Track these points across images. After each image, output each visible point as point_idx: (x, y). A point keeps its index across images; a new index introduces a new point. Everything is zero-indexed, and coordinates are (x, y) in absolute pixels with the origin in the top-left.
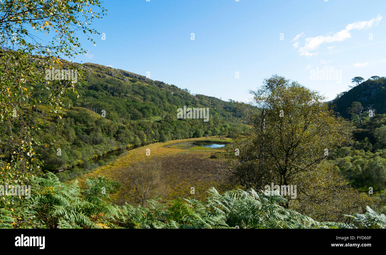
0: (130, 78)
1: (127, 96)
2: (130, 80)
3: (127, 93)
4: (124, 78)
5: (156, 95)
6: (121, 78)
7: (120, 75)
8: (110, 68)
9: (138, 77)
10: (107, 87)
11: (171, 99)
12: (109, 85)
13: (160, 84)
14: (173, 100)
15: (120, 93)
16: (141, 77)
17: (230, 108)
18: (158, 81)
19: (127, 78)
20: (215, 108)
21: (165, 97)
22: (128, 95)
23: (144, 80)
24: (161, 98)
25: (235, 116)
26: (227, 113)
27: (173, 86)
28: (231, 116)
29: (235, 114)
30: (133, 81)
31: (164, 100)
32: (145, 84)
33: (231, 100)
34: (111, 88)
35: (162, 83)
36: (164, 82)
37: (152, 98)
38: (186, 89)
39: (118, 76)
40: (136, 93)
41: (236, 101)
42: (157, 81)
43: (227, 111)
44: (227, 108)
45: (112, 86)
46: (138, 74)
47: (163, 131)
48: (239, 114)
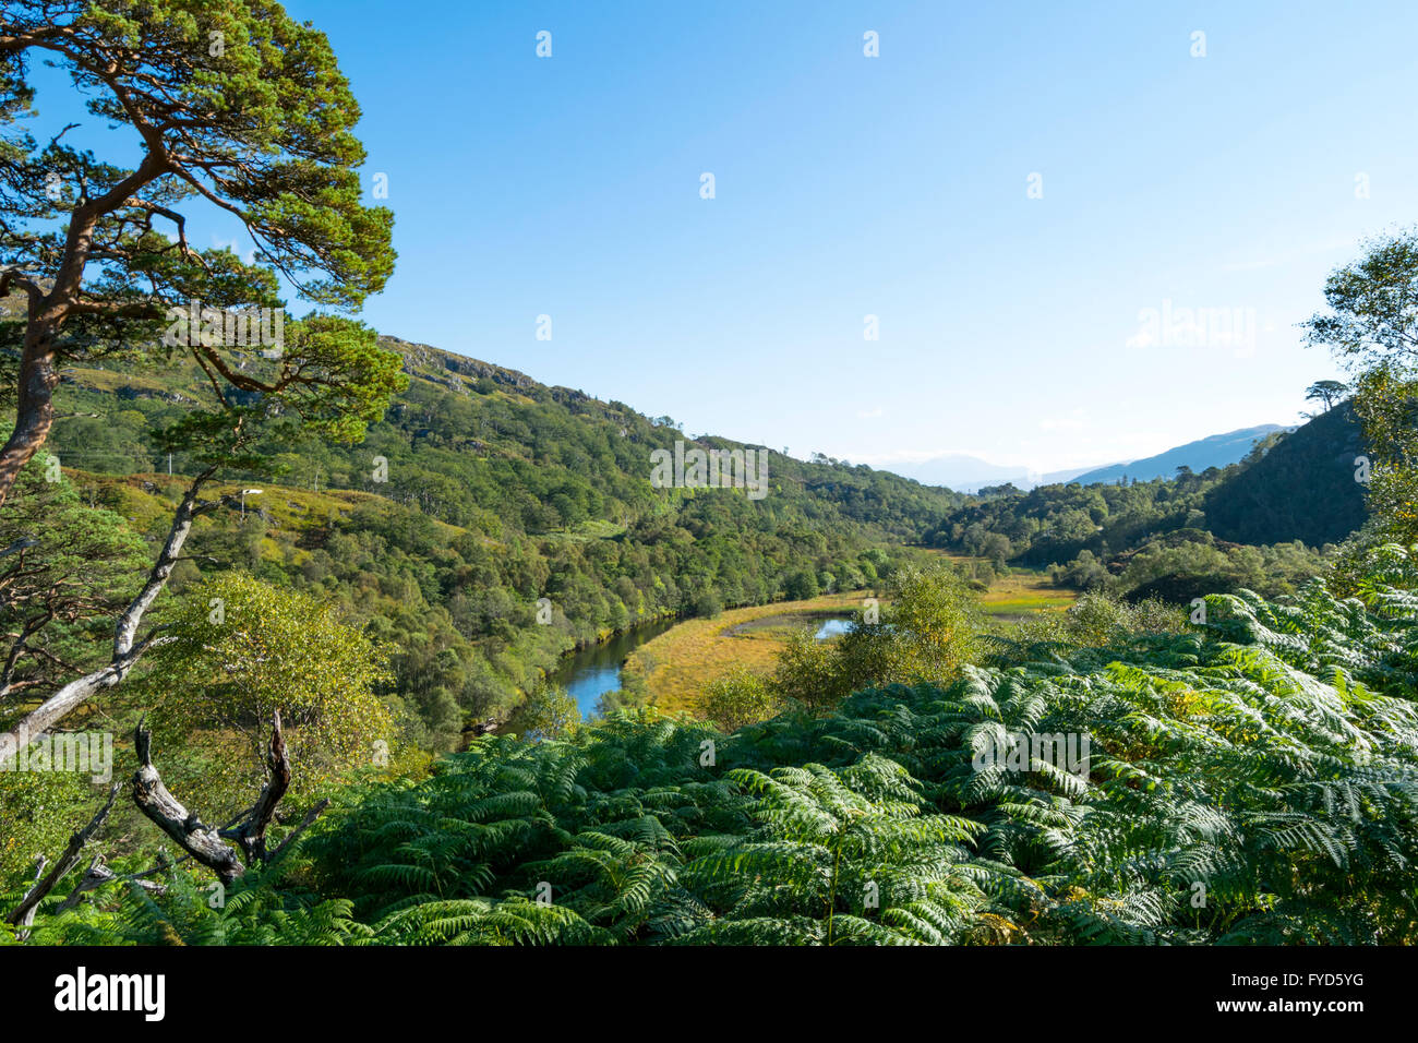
0: (467, 379)
1: (475, 447)
2: (470, 386)
3: (471, 434)
4: (447, 376)
5: (574, 440)
6: (440, 377)
7: (434, 364)
8: (397, 340)
9: (490, 373)
10: (399, 411)
11: (627, 455)
12: (406, 406)
13: (573, 401)
14: (635, 460)
15: (447, 436)
16: (502, 374)
17: (830, 488)
18: (565, 389)
19: (458, 379)
20: (779, 488)
21: (605, 446)
22: (480, 441)
23: (514, 383)
24: (595, 453)
25: (851, 514)
26: (819, 503)
27: (618, 406)
28: (837, 515)
29: (848, 509)
30: (482, 391)
31: (605, 458)
32: (524, 402)
33: (822, 456)
34: (415, 417)
35: (579, 394)
36: (586, 393)
37: (562, 451)
38: (667, 418)
39: (426, 369)
40: (504, 434)
41: (839, 461)
42: (558, 388)
43: (819, 496)
44: (820, 486)
45: (417, 407)
46: (490, 362)
47: (687, 578)
48: (865, 509)
